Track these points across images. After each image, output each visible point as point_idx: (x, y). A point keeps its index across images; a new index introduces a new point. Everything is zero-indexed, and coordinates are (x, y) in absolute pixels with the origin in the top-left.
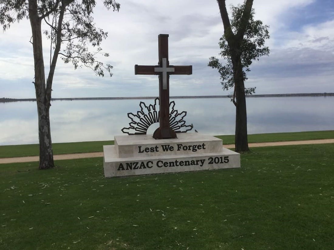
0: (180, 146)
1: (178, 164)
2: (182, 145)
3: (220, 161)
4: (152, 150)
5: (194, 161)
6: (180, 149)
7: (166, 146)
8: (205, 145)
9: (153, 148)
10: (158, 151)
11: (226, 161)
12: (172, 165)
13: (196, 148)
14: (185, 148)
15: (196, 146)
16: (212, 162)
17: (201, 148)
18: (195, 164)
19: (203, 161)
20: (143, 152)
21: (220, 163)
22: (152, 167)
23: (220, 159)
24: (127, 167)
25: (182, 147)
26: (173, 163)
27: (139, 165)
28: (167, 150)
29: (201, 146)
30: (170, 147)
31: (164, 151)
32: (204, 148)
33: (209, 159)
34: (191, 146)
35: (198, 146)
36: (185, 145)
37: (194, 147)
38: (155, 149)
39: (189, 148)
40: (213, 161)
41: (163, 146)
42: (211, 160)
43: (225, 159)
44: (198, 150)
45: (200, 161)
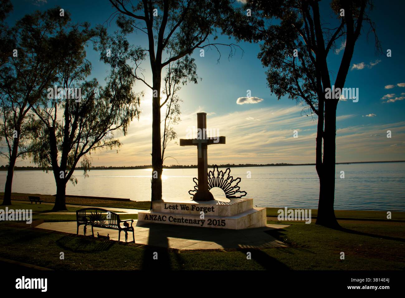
0: (194, 207)
1: (184, 221)
2: (195, 206)
3: (218, 224)
4: (174, 207)
5: (196, 220)
6: (194, 209)
7: (183, 205)
8: (214, 208)
9: (174, 206)
10: (178, 209)
11: (223, 224)
12: (179, 221)
13: (207, 210)
14: (198, 209)
15: (206, 208)
16: (210, 223)
17: (211, 211)
18: (196, 223)
19: (203, 221)
20: (167, 208)
21: (218, 225)
22: (165, 220)
23: (218, 222)
24: (150, 218)
25: (195, 208)
26: (180, 219)
27: (157, 218)
28: (184, 209)
29: (210, 209)
30: (187, 207)
31: (182, 209)
32: (213, 211)
33: (208, 221)
34: (202, 208)
35: (208, 208)
36: (198, 207)
37: (205, 209)
38: (175, 207)
39: (201, 209)
40: (212, 222)
41: (181, 205)
42: (210, 221)
43: (222, 222)
44: (208, 212)
45: (201, 221)
